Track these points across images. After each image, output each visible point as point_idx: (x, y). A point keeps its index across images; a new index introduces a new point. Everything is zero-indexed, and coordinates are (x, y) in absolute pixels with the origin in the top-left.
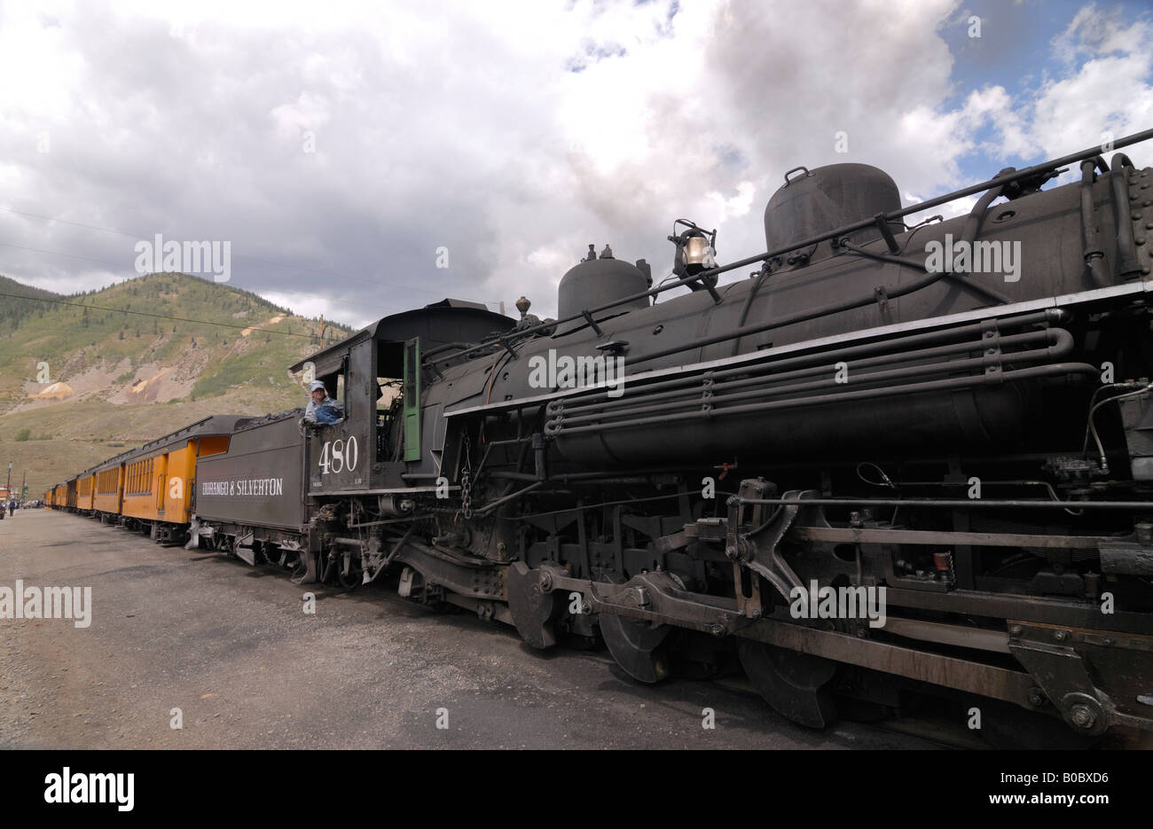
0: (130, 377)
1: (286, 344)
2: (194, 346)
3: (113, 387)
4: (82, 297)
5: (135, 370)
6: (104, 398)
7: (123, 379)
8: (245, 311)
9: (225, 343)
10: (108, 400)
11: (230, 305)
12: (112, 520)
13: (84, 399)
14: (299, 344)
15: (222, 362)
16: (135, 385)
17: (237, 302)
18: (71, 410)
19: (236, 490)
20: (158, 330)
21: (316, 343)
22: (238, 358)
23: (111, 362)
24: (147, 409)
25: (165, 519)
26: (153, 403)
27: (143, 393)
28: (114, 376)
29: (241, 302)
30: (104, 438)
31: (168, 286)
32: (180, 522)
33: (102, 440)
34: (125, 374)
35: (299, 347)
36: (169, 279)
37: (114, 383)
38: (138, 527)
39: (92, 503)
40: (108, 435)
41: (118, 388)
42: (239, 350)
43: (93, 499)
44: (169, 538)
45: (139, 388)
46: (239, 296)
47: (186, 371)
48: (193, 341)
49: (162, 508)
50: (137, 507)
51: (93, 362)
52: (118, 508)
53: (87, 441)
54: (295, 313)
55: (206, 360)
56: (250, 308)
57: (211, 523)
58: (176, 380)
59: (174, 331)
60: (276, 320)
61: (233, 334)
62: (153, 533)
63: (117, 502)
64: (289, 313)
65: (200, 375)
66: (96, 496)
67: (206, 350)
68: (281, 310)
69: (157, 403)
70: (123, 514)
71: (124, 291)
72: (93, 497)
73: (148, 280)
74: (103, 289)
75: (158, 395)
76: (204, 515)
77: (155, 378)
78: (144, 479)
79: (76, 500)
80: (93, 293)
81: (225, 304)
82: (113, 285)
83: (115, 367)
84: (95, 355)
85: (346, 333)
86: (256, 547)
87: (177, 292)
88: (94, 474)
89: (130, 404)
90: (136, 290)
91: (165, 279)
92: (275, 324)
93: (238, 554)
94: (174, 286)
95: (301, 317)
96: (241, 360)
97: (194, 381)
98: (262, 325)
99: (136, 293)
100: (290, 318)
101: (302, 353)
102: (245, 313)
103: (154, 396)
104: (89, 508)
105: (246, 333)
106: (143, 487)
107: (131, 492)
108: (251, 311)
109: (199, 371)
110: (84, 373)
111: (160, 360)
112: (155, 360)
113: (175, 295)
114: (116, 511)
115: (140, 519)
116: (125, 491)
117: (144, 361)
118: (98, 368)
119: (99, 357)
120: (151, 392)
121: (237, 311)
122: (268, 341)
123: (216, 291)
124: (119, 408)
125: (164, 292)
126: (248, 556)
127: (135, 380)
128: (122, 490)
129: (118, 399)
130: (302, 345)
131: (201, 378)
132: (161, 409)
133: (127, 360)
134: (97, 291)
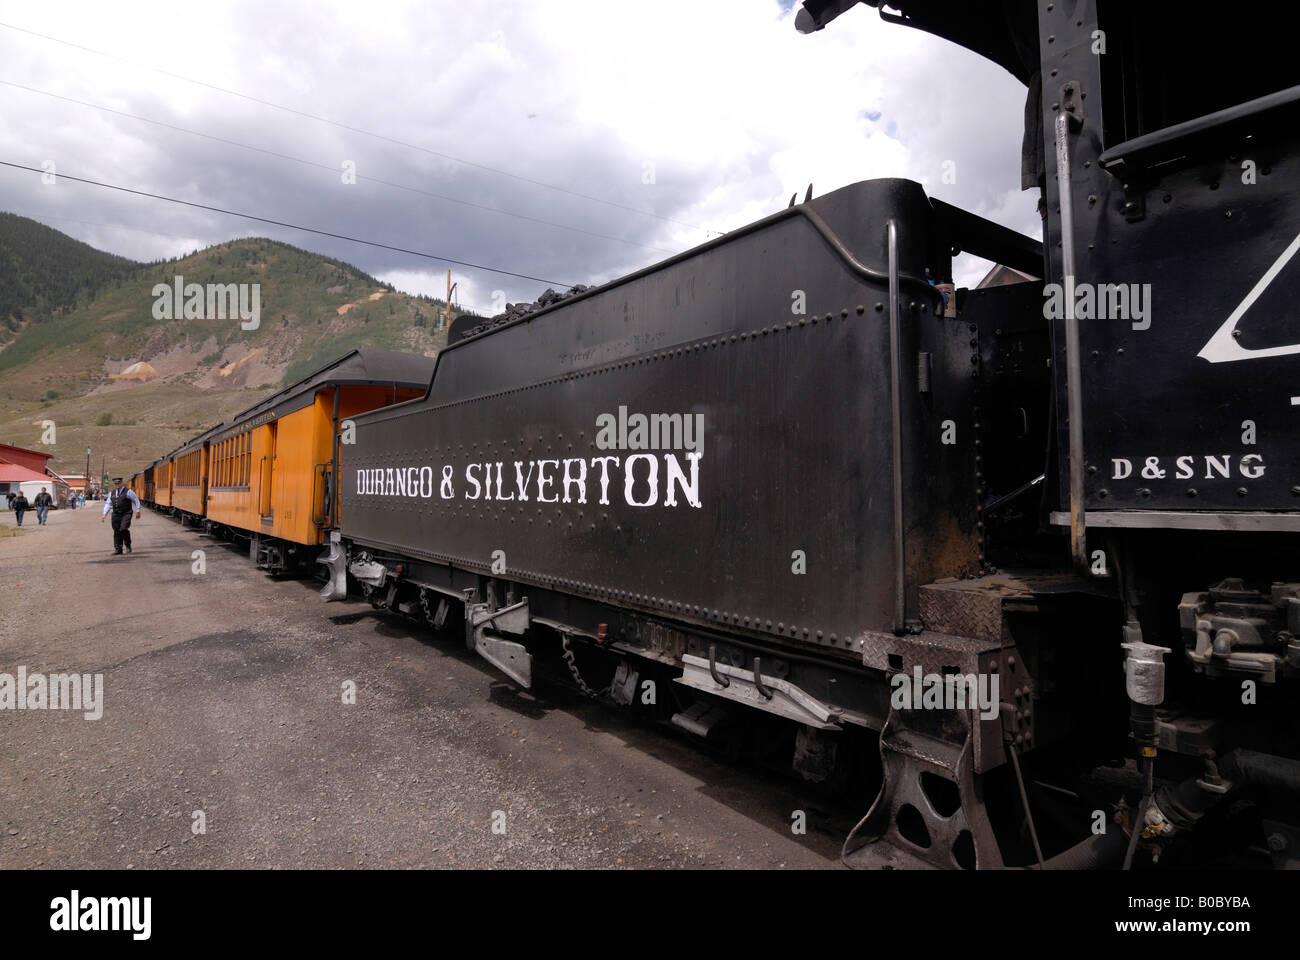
0: (216, 358)
1: (387, 326)
2: (285, 326)
3: (199, 368)
4: (161, 267)
5: (222, 351)
6: (190, 380)
7: (210, 360)
8: (341, 285)
9: (320, 322)
10: (194, 384)
11: (324, 278)
12: (195, 522)
13: (168, 381)
14: (402, 325)
15: (317, 343)
16: (223, 367)
17: (332, 275)
18: (154, 393)
19: (461, 485)
21: (421, 325)
22: (334, 340)
23: (197, 341)
24: (237, 395)
25: (275, 532)
26: (242, 388)
27: (231, 376)
28: (199, 357)
29: (336, 275)
30: (192, 426)
31: (255, 254)
32: (305, 543)
33: (188, 428)
34: (211, 354)
35: (401, 329)
36: (256, 246)
37: (199, 364)
38: (231, 539)
39: (171, 498)
40: (195, 421)
41: (205, 370)
42: (336, 331)
43: (171, 493)
44: (281, 565)
45: (226, 372)
46: (333, 267)
47: (277, 353)
48: (284, 319)
49: (267, 515)
50: (228, 507)
51: (176, 340)
52: (200, 505)
53: (172, 428)
54: (397, 289)
55: (299, 341)
56: (346, 281)
57: (378, 556)
58: (267, 363)
59: (263, 306)
60: (376, 296)
61: (328, 312)
62: (254, 552)
63: (200, 499)
64: (390, 289)
65: (292, 359)
66: (174, 489)
67: (299, 329)
68: (381, 285)
69: (246, 388)
70: (208, 518)
71: (207, 259)
72: (171, 489)
73: (234, 247)
74: (185, 256)
75: (248, 379)
76: (360, 537)
77: (244, 360)
78: (237, 464)
79: (153, 494)
80: (174, 261)
81: (318, 276)
82: (195, 253)
83: (200, 347)
84: (179, 332)
85: (455, 314)
86: (536, 640)
87: (265, 261)
88: (172, 460)
89: (218, 389)
90: (220, 258)
91: (252, 246)
92: (375, 301)
93: (481, 649)
94: (262, 254)
95: (404, 293)
96: (337, 342)
97: (286, 364)
98: (361, 302)
99: (220, 262)
100: (391, 294)
101: (404, 335)
102: (341, 287)
103: (243, 380)
104: (168, 505)
105: (343, 310)
106: (236, 477)
107: (218, 485)
108: (348, 285)
109: (291, 354)
110: (167, 352)
111: (248, 340)
112: (243, 339)
113: (263, 266)
114: (198, 511)
115: (233, 528)
116: (210, 485)
117: (231, 341)
118: (182, 347)
119: (183, 334)
120: (240, 376)
121: (333, 286)
122: (367, 321)
123: (309, 261)
124: (206, 393)
125: (251, 261)
126: (513, 662)
127: (223, 361)
128: (206, 481)
129: (205, 383)
130: (406, 327)
131: (294, 361)
132: (251, 396)
133: (213, 339)
134: (178, 259)
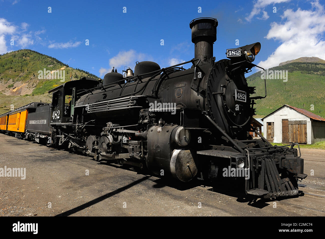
2: (34, 77)
5: (14, 84)
7: (10, 87)
10: (4, 94)
11: (47, 62)
16: (14, 89)
20: (22, 70)
24: (17, 98)
27: (16, 92)
28: (7, 85)
29: (51, 62)
33: (2, 108)
36: (27, 52)
41: (8, 89)
46: (50, 59)
47: (31, 85)
48: (34, 74)
58: (27, 88)
59: (27, 71)
60: (63, 69)
69: (21, 96)
71: (11, 56)
77: (20, 87)
82: (7, 53)
83: (7, 82)
89: (11, 96)
90: (15, 55)
97: (33, 89)
108: (54, 65)
109: (35, 85)
111: (22, 81)
113: (28, 58)
117: (17, 81)
118: (1, 82)
119: (2, 79)
120: (19, 92)
121: (50, 65)
123: (43, 57)
124: (8, 97)
125: (25, 56)
129: (8, 94)
131: (36, 88)
133: (11, 80)
